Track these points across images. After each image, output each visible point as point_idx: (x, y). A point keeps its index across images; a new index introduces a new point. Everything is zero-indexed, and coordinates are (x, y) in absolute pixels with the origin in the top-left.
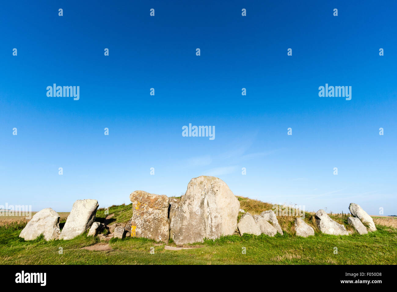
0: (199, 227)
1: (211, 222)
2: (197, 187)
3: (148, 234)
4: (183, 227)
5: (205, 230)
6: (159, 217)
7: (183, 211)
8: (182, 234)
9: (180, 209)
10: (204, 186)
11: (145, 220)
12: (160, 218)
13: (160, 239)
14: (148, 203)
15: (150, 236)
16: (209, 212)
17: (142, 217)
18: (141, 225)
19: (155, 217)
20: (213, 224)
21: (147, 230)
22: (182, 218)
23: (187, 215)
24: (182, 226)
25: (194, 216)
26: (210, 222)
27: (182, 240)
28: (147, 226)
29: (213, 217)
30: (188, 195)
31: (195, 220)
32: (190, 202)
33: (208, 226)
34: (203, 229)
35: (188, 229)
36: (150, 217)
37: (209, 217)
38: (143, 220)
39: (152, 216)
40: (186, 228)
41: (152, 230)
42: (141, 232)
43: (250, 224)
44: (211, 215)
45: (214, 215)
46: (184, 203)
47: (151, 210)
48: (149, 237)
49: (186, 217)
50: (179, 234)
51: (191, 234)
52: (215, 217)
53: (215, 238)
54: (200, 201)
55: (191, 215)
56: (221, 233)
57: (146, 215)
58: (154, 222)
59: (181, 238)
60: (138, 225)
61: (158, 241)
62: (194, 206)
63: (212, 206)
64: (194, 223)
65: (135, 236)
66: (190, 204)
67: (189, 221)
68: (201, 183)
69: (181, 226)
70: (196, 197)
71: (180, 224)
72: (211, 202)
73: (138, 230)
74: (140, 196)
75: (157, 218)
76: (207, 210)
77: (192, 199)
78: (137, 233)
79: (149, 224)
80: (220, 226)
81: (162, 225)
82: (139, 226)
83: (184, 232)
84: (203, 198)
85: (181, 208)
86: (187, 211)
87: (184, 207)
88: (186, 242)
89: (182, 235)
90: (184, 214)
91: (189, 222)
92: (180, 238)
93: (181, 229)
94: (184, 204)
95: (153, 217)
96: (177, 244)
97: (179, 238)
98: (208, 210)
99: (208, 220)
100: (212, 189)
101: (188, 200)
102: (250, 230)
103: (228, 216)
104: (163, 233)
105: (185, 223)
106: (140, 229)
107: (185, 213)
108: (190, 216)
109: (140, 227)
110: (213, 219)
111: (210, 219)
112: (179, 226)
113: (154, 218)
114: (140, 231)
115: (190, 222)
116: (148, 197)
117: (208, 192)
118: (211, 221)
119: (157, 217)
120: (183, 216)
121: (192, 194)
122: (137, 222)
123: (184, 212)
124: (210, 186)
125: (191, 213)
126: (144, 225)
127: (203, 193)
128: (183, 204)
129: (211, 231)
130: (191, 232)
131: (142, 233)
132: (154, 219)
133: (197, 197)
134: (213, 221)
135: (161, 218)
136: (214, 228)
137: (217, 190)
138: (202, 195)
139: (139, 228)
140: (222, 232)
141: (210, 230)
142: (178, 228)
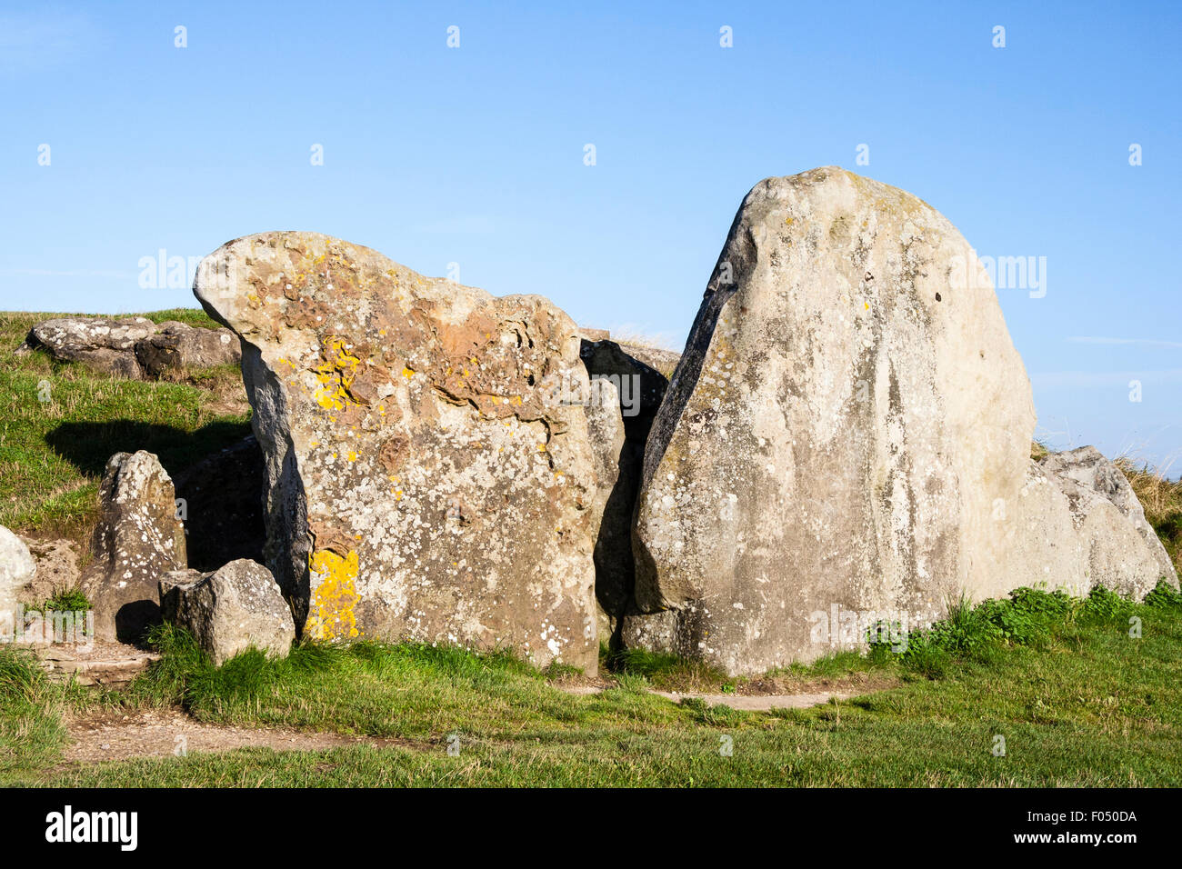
0: (843, 556)
1: (912, 521)
2: (821, 254)
3: (459, 617)
4: (756, 552)
5: (878, 571)
6: (536, 483)
7: (754, 440)
8: (752, 604)
9: (723, 420)
10: (862, 250)
11: (425, 501)
12: (540, 492)
13: (553, 646)
14: (427, 364)
15: (474, 627)
16: (901, 449)
17: (395, 480)
18: (402, 544)
19: (510, 482)
20: (920, 533)
21: (458, 580)
22: (753, 490)
23: (778, 467)
24: (754, 545)
25: (820, 479)
26: (905, 520)
27: (759, 642)
28: (453, 552)
29: (919, 484)
30: (770, 315)
31: (828, 508)
32: (792, 375)
33: (894, 544)
34: (867, 566)
35: (783, 566)
36: (464, 478)
37: (897, 484)
38: (414, 504)
39: (479, 472)
40: (774, 563)
41: (492, 579)
42: (404, 604)
43: (1050, 530)
44: (908, 474)
45: (924, 467)
46: (752, 379)
47: (453, 419)
48: (469, 637)
49: (774, 485)
50: (739, 606)
51: (802, 599)
52: (933, 486)
53: (929, 625)
54: (849, 367)
55: (804, 471)
56: (951, 593)
57: (422, 463)
58: (503, 516)
59: (753, 631)
60: (374, 542)
61: (539, 660)
62: (817, 403)
63: (916, 411)
64: (821, 527)
65: (354, 633)
66: (791, 388)
67: (792, 515)
68: (839, 227)
69: (743, 546)
70: (825, 336)
71: (740, 537)
72: (914, 380)
73: (376, 585)
74: (347, 289)
75: (524, 492)
76: (888, 434)
77: (803, 346)
78: (370, 612)
79: (470, 539)
80: (950, 546)
81: (553, 542)
82: (385, 554)
83: (765, 587)
84: (869, 344)
85: (734, 413)
86: (778, 442)
87: (751, 405)
88: (778, 657)
89: (758, 609)
90: (758, 458)
91: (790, 521)
92: (748, 632)
93: (744, 568)
94: (754, 387)
95: (489, 482)
96: (733, 674)
97: (739, 634)
98: (895, 434)
99: (888, 504)
100: (907, 285)
101: (773, 353)
102: (1047, 569)
103: (987, 478)
104: (568, 600)
105: (772, 524)
106: (400, 576)
107: (763, 451)
108: (798, 475)
109: (398, 560)
110: (921, 498)
111: (899, 497)
112: (732, 545)
113: (501, 486)
114: (394, 591)
115: (798, 519)
116: (422, 307)
117: (889, 305)
118: (912, 511)
119: (519, 484)
120: (754, 479)
121: (799, 310)
122: (360, 522)
123: (762, 443)
124: (897, 256)
125: (801, 454)
126: (426, 541)
127: (864, 312)
128: (745, 388)
129: (911, 583)
130: (806, 591)
131: (409, 613)
132: (503, 495)
133: (831, 337)
134: (922, 516)
135: (550, 491)
136: (925, 558)
137: (938, 297)
138: (858, 323)
139: (389, 571)
140: (961, 583)
141: (904, 573)
142: (729, 564)
